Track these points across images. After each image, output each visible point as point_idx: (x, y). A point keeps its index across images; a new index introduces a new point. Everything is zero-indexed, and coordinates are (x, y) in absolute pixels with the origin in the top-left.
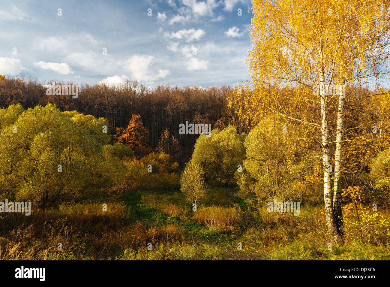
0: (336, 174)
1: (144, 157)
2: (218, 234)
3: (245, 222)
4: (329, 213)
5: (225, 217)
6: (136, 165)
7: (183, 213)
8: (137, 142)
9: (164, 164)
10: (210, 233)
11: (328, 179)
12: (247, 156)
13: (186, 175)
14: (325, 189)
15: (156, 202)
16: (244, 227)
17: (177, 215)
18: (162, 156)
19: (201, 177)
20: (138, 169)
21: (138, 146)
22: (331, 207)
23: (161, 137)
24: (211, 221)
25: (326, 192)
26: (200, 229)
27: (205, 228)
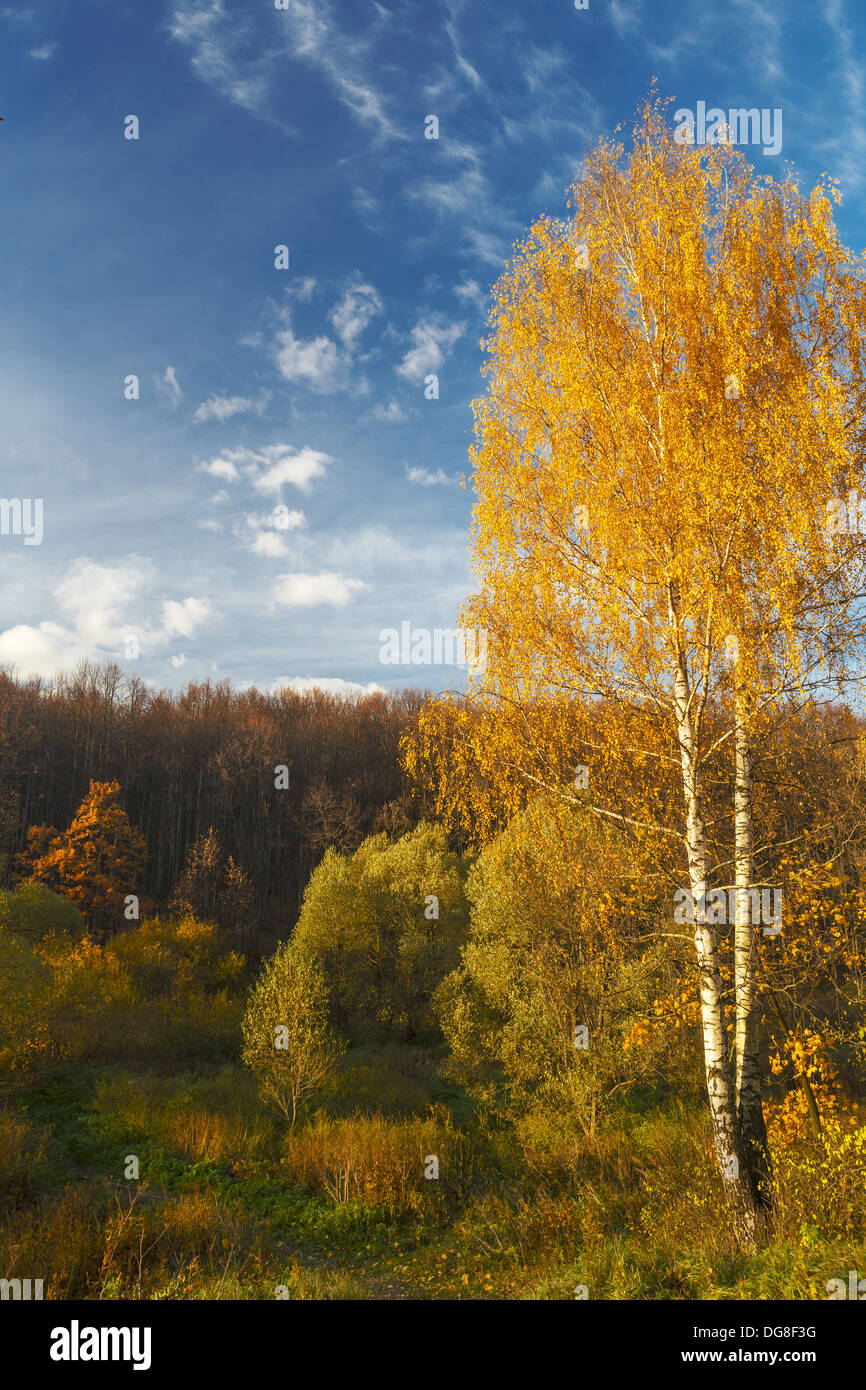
0: (741, 995)
1: (124, 935)
2: (365, 1223)
3: (465, 1176)
4: (724, 1129)
5: (395, 1159)
6: (89, 965)
7: (245, 1146)
8: (100, 879)
9: (192, 961)
10: (337, 1223)
11: (713, 1012)
12: (474, 930)
13: (263, 999)
14: (706, 1046)
15: (149, 1105)
16: (461, 1195)
17: (222, 1155)
18: (188, 929)
19: (316, 1007)
20: (96, 979)
21: (102, 893)
22: (729, 1108)
23: (189, 861)
24: (343, 1173)
25: (712, 1056)
26: (301, 1209)
27: (323, 1203)
